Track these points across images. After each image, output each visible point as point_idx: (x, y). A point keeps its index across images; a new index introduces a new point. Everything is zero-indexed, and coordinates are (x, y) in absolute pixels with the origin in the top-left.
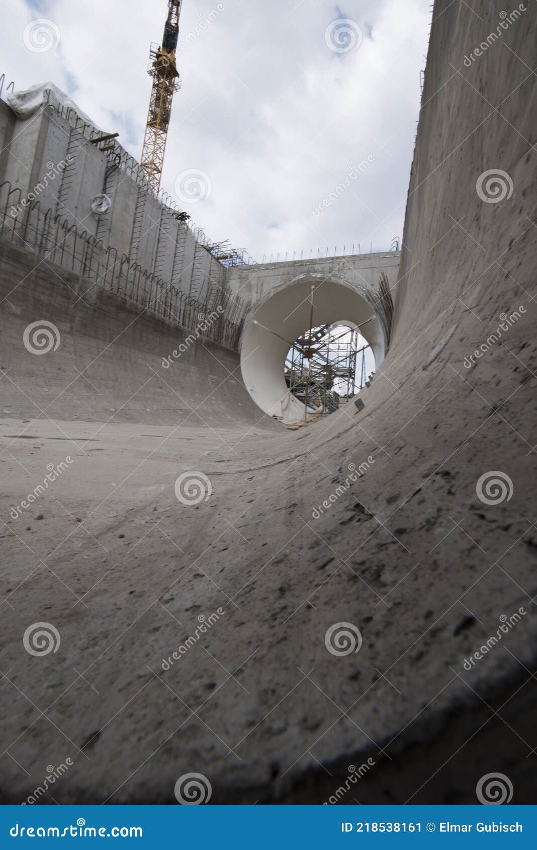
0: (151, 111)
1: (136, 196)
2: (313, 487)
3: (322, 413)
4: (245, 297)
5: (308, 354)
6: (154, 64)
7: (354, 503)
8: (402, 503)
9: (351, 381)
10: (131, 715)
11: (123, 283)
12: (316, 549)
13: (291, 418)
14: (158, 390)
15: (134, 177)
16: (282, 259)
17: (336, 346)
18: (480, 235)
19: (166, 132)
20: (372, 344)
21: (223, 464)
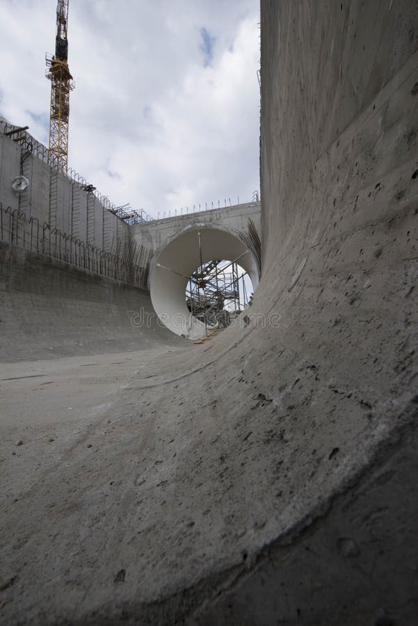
0: (53, 107)
1: (49, 175)
2: (226, 387)
3: (218, 328)
4: (148, 246)
5: (202, 285)
6: (51, 70)
7: (257, 394)
8: (289, 389)
9: (237, 301)
10: (143, 555)
11: (46, 246)
12: (238, 429)
13: (195, 335)
14: (87, 327)
15: (45, 160)
16: (173, 215)
17: (222, 276)
18: (314, 192)
19: (67, 123)
20: (248, 272)
21: (151, 379)
